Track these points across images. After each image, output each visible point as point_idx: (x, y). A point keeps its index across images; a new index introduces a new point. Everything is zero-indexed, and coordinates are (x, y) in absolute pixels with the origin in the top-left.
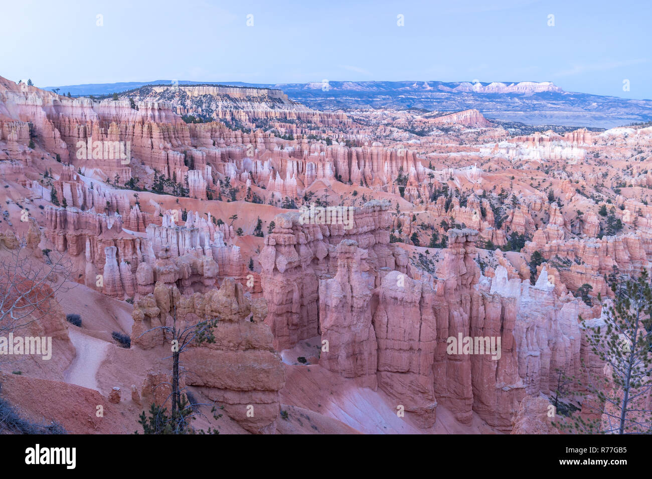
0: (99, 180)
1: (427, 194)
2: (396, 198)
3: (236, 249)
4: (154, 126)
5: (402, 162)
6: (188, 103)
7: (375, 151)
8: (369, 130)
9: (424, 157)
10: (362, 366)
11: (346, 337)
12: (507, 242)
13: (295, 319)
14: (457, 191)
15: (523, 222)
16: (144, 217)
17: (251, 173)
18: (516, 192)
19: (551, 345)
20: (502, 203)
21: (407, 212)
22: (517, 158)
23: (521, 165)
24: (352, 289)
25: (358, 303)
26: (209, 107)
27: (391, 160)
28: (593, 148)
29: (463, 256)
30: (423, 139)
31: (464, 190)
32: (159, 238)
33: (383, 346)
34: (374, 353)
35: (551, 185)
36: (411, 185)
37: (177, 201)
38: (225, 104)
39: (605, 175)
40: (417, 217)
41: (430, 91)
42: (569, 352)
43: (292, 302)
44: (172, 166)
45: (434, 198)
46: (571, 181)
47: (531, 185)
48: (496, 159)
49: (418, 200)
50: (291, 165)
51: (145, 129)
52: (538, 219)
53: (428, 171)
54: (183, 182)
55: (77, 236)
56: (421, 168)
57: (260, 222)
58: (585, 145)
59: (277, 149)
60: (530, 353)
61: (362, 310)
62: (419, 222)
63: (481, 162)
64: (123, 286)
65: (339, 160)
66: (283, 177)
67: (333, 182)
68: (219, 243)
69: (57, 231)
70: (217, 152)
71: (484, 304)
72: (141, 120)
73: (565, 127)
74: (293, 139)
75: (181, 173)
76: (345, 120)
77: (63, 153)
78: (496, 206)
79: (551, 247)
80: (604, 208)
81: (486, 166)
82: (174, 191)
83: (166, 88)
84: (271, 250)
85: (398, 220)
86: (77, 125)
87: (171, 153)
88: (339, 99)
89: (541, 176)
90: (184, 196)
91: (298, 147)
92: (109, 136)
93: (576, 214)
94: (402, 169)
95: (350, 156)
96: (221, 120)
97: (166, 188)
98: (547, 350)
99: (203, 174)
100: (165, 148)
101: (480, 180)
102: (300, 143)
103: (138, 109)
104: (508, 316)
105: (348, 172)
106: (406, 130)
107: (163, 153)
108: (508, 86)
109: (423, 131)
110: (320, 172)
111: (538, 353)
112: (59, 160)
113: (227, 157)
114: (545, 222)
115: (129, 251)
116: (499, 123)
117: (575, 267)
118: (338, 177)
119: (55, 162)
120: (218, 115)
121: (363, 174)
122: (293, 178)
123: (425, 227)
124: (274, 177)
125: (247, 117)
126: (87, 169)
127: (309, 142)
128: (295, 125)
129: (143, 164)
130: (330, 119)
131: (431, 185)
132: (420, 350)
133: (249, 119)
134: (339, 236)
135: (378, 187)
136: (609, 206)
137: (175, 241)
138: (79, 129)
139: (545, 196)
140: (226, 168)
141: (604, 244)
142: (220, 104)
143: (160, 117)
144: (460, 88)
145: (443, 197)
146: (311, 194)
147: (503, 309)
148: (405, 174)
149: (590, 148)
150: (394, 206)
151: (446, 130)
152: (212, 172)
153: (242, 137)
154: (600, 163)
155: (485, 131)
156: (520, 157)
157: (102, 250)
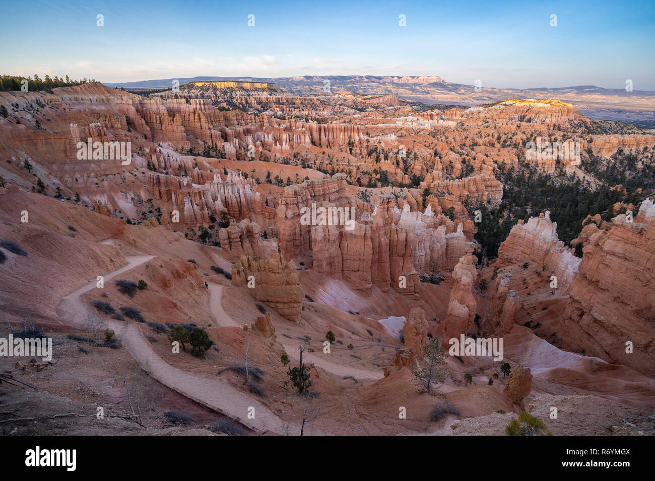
0: (171, 150)
1: (366, 152)
2: (347, 155)
3: (258, 194)
4: (202, 115)
5: (351, 133)
6: (218, 92)
7: (335, 127)
8: (330, 108)
9: (363, 127)
10: (334, 269)
11: (327, 255)
12: (410, 181)
13: (298, 243)
14: (383, 150)
15: (420, 168)
16: (202, 174)
17: (261, 141)
18: (416, 150)
19: (431, 249)
20: (409, 157)
21: (354, 164)
22: (417, 127)
23: (420, 132)
24: (329, 231)
25: (333, 238)
26: (231, 95)
27: (344, 132)
28: (461, 120)
29: (386, 209)
30: (363, 114)
31: (387, 149)
32: (213, 189)
33: (345, 258)
34: (341, 262)
35: (436, 145)
36: (356, 147)
37: (219, 162)
38: (241, 93)
39: (466, 138)
40: (360, 167)
41: (367, 82)
42: (440, 252)
43: (295, 234)
44: (214, 139)
45: (369, 154)
46: (447, 142)
47: (425, 145)
48: (405, 128)
49: (360, 156)
50: (285, 136)
51: (196, 117)
52: (428, 166)
53: (366, 137)
54: (221, 149)
55: (167, 191)
56: (362, 136)
57: (269, 173)
58: (456, 118)
59: (276, 126)
60: (420, 254)
61: (334, 241)
62: (361, 170)
63: (396, 130)
64: (196, 218)
65: (313, 132)
66: (281, 144)
67: (311, 145)
68: (248, 191)
69: (155, 188)
70: (240, 129)
71: (397, 234)
72: (193, 111)
73: (445, 105)
74: (285, 119)
75: (220, 143)
76: (316, 102)
77: (149, 134)
78: (405, 159)
79: (434, 185)
80: (464, 159)
81: (399, 134)
82: (216, 155)
83: (203, 83)
84: (283, 207)
85: (349, 169)
86: (155, 115)
87: (213, 131)
88: (311, 87)
89: (431, 139)
90: (222, 158)
91: (289, 124)
92: (175, 122)
93: (449, 163)
94: (351, 137)
95: (320, 129)
96: (239, 104)
97: (212, 153)
98: (428, 251)
99: (233, 144)
100: (210, 129)
101: (396, 143)
102: (290, 122)
103: (191, 104)
104: (409, 239)
105: (319, 139)
106: (352, 108)
107: (208, 132)
108: (413, 78)
109: (363, 108)
110: (303, 140)
111: (424, 254)
112: (146, 138)
113: (247, 132)
114: (432, 167)
115: (198, 198)
116: (407, 103)
117: (447, 197)
118: (313, 143)
119: (144, 140)
120: (237, 100)
121: (328, 140)
122: (287, 145)
123: (364, 173)
124: (276, 145)
125: (256, 102)
126: (164, 143)
127: (295, 121)
128: (285, 106)
129: (197, 138)
130: (306, 102)
131: (367, 146)
132: (364, 260)
133: (257, 102)
134: (319, 195)
135: (337, 148)
136: (467, 158)
137: (223, 191)
138: (156, 118)
139: (432, 152)
140: (247, 139)
141: (463, 182)
142: (238, 93)
143: (205, 109)
144: (384, 80)
145: (375, 154)
146: (298, 153)
147: (407, 236)
148: (352, 140)
149: (459, 120)
150: (347, 160)
151: (376, 108)
152: (238, 142)
153: (255, 119)
154: (464, 130)
155: (399, 108)
156: (419, 126)
157: (182, 198)
